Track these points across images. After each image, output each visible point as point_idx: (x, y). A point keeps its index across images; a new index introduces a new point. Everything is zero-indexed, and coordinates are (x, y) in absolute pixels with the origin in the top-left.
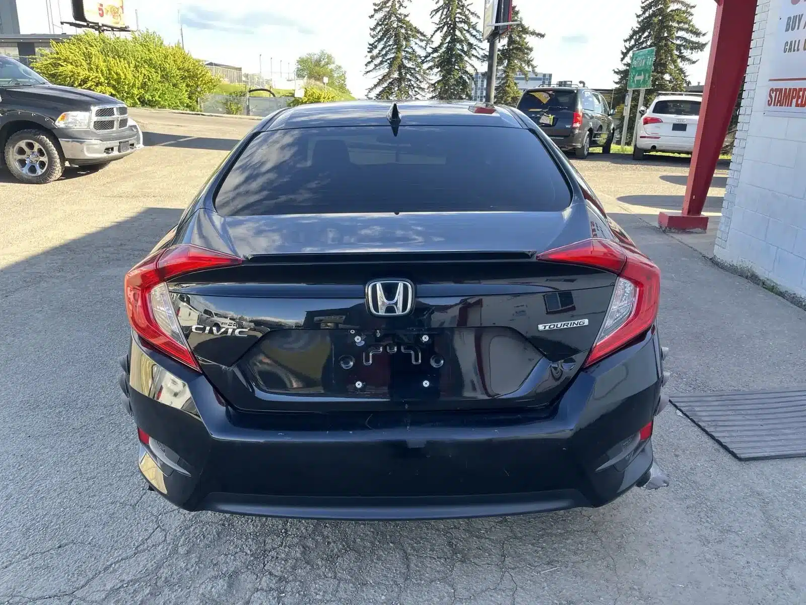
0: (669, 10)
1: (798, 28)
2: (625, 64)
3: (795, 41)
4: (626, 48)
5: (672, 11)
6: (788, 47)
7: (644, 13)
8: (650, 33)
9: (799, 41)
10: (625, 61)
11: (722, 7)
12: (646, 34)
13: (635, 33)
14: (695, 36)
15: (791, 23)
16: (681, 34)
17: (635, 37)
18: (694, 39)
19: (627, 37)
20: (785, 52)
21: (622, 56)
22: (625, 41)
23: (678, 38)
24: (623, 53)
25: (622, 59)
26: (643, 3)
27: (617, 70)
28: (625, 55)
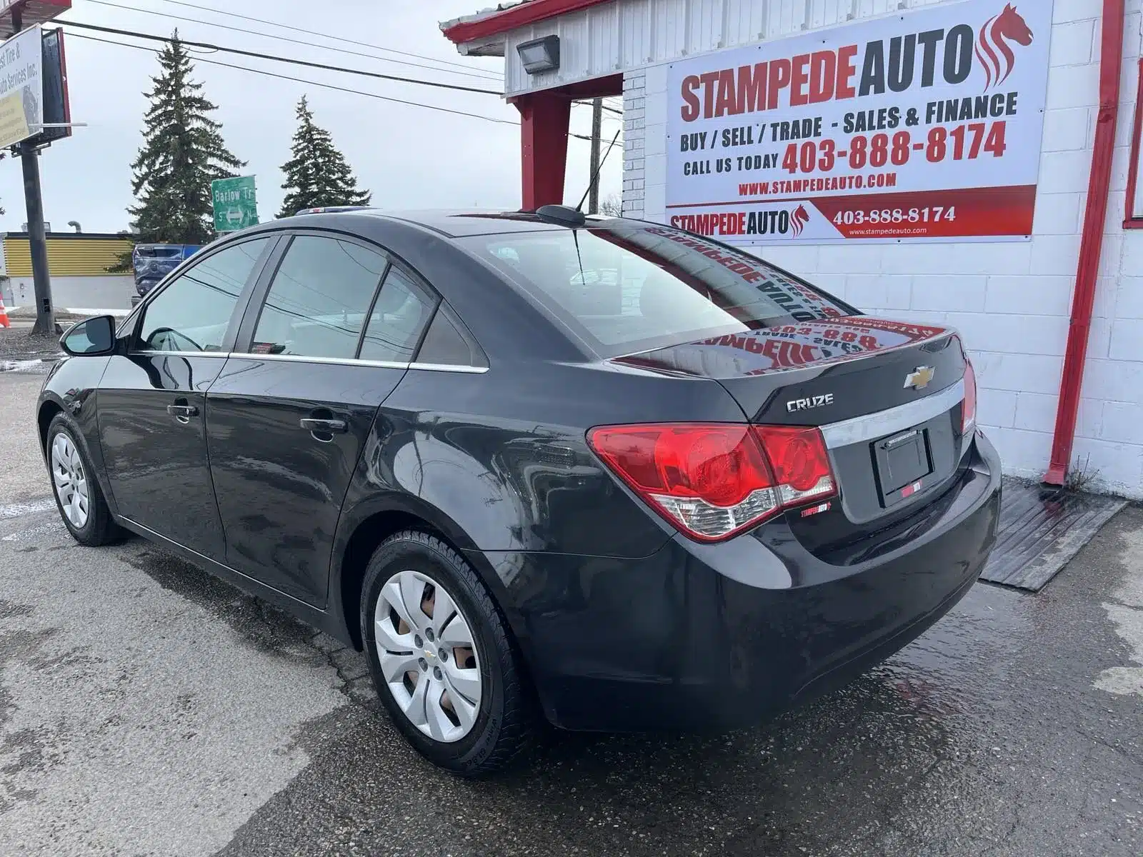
0: (187, 129)
1: (702, 148)
2: (140, 200)
3: (702, 163)
4: (137, 177)
5: (192, 129)
6: (691, 169)
7: (153, 129)
8: (166, 157)
9: (708, 162)
10: (139, 196)
11: (531, 120)
12: (161, 159)
13: (144, 156)
14: (232, 165)
15: (689, 142)
16: (211, 161)
17: (146, 162)
18: (231, 169)
19: (135, 161)
20: (687, 173)
21: (134, 188)
22: (133, 167)
23: (211, 166)
24: (134, 184)
25: (136, 192)
26: (147, 116)
27: (131, 209)
28: (138, 186)
